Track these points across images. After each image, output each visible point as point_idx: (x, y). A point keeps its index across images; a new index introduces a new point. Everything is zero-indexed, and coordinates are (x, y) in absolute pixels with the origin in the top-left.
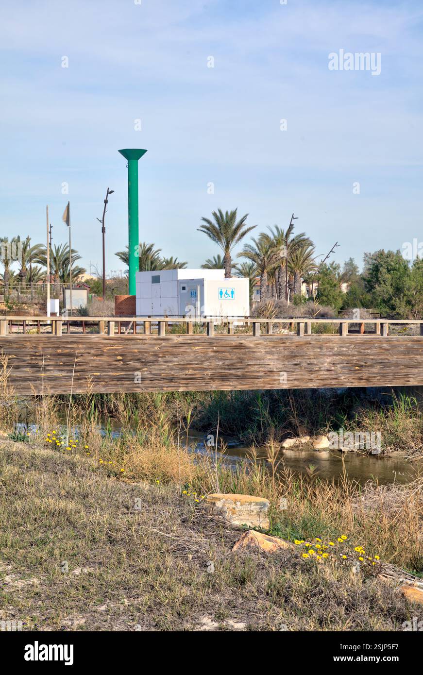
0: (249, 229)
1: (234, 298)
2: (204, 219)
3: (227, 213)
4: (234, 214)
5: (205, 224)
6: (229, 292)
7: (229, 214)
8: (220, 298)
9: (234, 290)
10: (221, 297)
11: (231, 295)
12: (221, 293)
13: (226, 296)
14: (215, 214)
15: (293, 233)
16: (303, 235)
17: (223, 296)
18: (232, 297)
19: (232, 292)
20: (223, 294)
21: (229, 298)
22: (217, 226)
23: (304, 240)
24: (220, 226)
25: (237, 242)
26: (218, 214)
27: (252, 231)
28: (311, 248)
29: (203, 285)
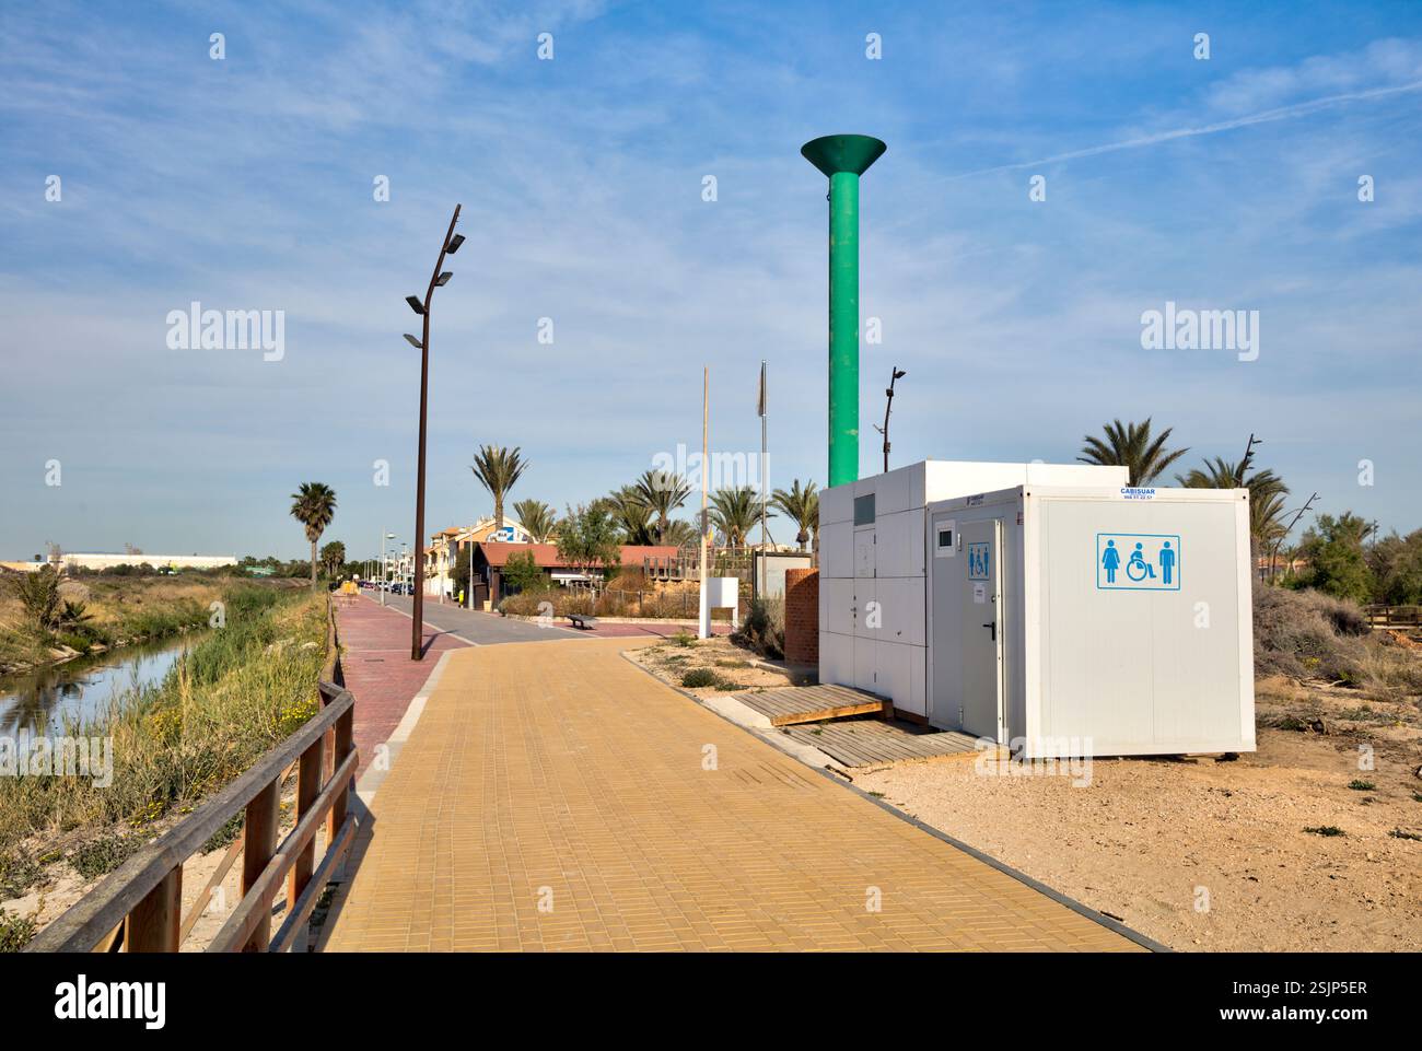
0: (1175, 455)
1: (1174, 584)
2: (1089, 440)
3: (1131, 427)
4: (1144, 429)
5: (1091, 446)
6: (1152, 556)
7: (1136, 428)
8: (1104, 581)
9: (1173, 547)
10: (1111, 578)
11: (1159, 570)
12: (1111, 559)
13: (1137, 572)
14: (1109, 430)
15: (1251, 468)
16: (1268, 473)
17: (1120, 573)
18: (1167, 579)
19: (1167, 557)
20: (1122, 566)
21: (1148, 582)
22: (1113, 449)
23: (1270, 481)
24: (1117, 451)
25: (1150, 480)
26: (1115, 429)
27: (1179, 459)
28: (1280, 495)
29: (1020, 521)
